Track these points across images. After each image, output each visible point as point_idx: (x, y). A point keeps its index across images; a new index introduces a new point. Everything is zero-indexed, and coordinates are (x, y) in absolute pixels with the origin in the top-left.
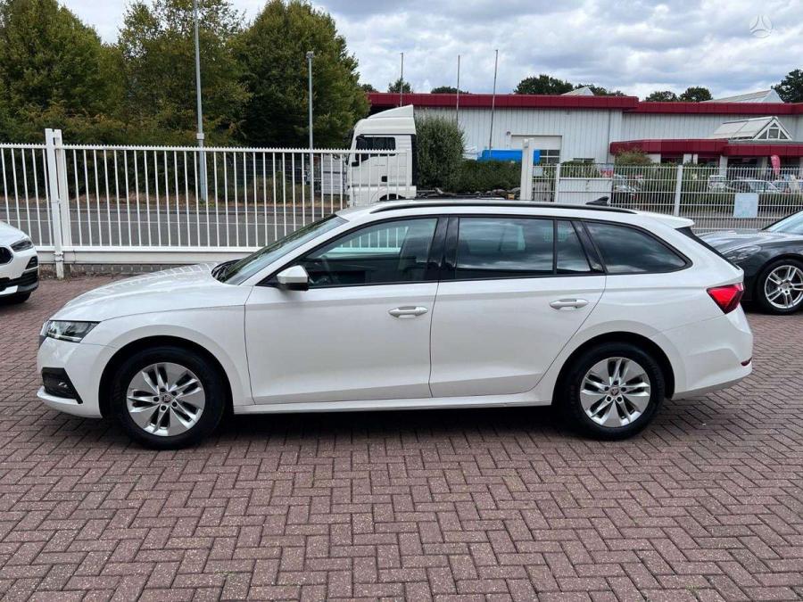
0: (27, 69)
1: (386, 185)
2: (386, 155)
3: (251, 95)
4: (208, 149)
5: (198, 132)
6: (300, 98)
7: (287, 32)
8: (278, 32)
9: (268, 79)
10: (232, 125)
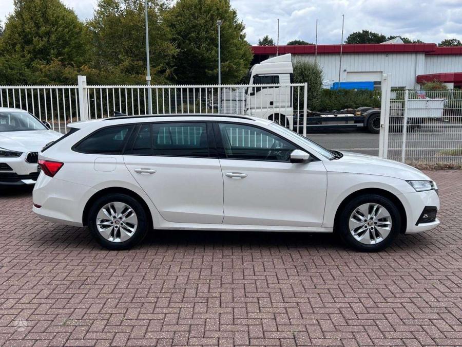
0: (35, 38)
1: (273, 107)
2: (272, 87)
3: (178, 50)
4: (153, 87)
5: (147, 75)
6: (209, 52)
7: (201, 9)
8: (195, 8)
9: (189, 39)
10: (168, 70)
